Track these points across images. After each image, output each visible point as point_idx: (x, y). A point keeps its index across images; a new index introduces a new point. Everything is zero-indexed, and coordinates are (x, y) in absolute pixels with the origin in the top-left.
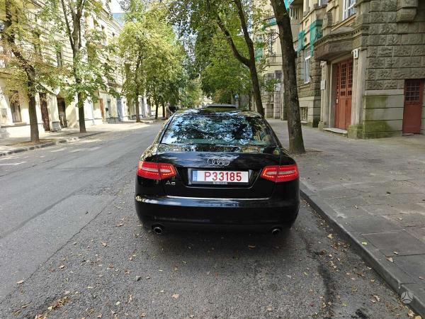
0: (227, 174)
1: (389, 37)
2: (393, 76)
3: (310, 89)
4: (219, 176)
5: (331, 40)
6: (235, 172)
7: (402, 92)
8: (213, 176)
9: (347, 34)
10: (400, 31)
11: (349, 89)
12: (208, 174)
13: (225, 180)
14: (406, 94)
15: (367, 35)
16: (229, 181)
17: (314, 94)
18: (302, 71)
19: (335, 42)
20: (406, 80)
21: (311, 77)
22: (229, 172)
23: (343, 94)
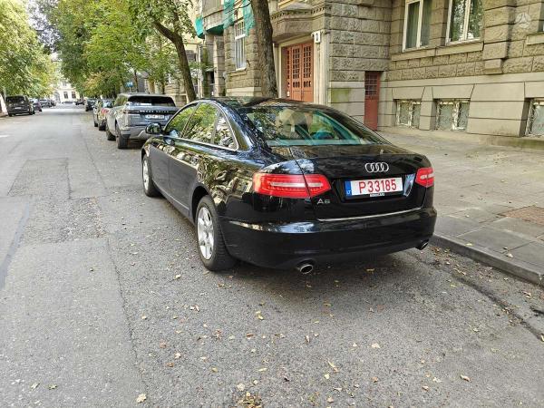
0: (382, 182)
1: (351, 20)
2: (355, 67)
3: (246, 77)
4: (375, 186)
5: (287, 17)
6: (390, 180)
7: (362, 84)
8: (368, 187)
9: (306, 11)
10: (361, 15)
11: (306, 80)
12: (362, 185)
13: (381, 191)
14: (366, 87)
15: (330, 15)
16: (386, 191)
17: (253, 84)
18: (233, 54)
19: (293, 20)
20: (366, 72)
21: (248, 61)
22: (385, 180)
23: (296, 85)
